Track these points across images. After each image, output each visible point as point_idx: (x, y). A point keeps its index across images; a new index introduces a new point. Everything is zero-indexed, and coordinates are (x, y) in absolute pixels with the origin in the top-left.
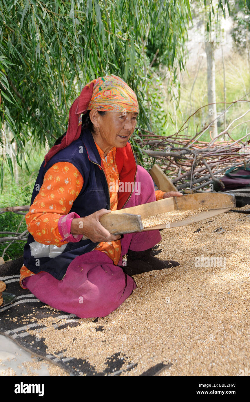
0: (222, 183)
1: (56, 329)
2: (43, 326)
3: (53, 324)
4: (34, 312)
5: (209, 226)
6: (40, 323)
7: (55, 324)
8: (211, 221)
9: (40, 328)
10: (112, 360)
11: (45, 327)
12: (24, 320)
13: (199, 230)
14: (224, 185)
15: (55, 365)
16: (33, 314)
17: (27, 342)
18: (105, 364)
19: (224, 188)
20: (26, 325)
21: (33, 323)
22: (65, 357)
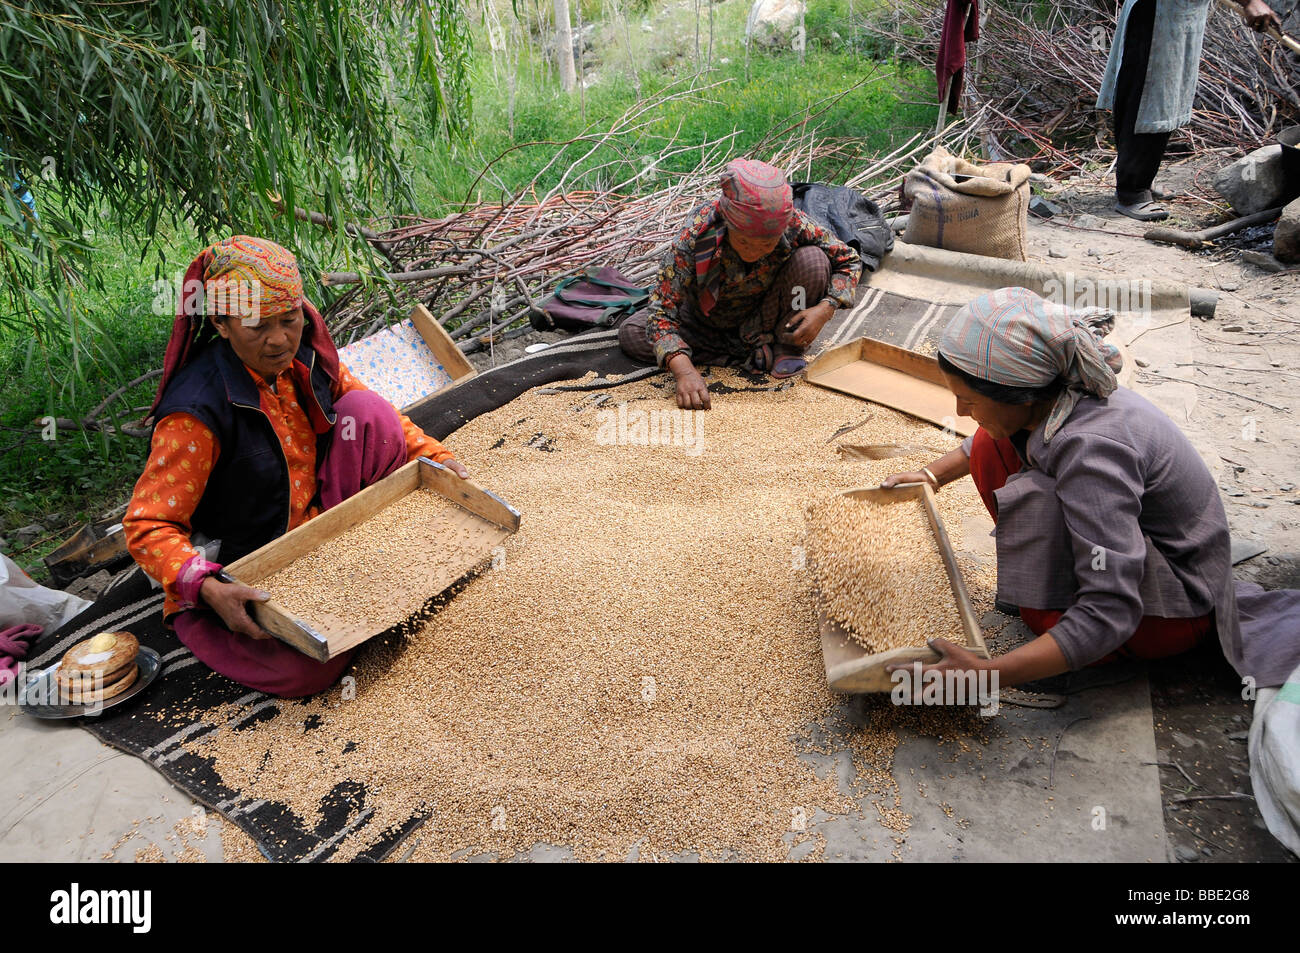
0: (548, 316)
1: (234, 730)
2: (212, 727)
3: (229, 719)
4: (194, 691)
5: (519, 431)
6: (207, 719)
7: (233, 718)
8: (524, 420)
9: (206, 733)
10: (332, 801)
11: (216, 727)
12: (177, 717)
13: (500, 443)
14: (551, 320)
15: (232, 823)
16: (195, 698)
17: (182, 770)
18: (320, 811)
19: (552, 324)
20: (180, 729)
21: (194, 722)
22: (251, 801)
